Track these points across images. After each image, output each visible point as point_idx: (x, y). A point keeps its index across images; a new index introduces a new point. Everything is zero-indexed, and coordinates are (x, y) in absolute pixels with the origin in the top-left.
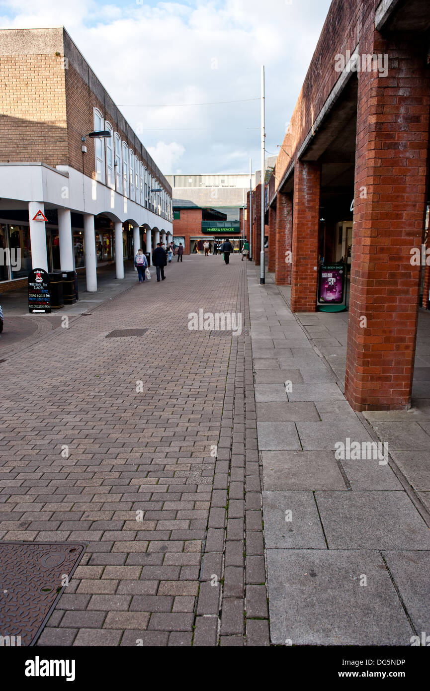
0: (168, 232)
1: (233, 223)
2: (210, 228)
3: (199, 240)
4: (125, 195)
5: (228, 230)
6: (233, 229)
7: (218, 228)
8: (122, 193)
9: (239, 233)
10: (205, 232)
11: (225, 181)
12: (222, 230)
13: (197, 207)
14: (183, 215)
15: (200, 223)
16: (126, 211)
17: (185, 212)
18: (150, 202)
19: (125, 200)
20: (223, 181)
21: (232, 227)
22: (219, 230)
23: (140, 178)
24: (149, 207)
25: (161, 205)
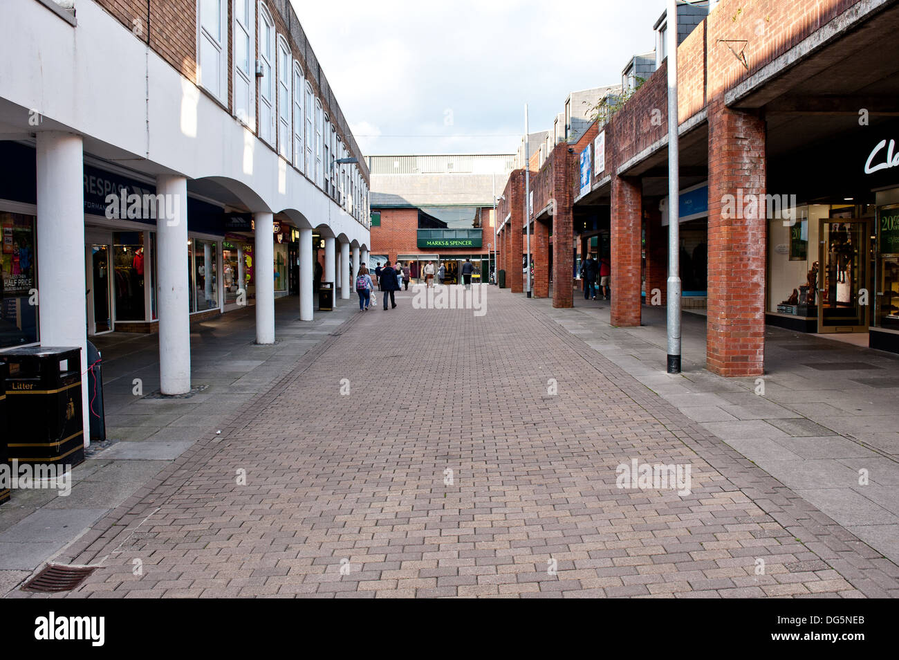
0: (364, 245)
1: (470, 232)
2: (432, 240)
3: (412, 260)
4: (283, 152)
5: (462, 243)
6: (470, 243)
7: (445, 240)
8: (274, 146)
9: (480, 249)
10: (423, 248)
11: (454, 165)
12: (453, 243)
13: (410, 205)
14: (387, 219)
15: (415, 231)
16: (282, 188)
17: (389, 213)
18: (334, 183)
19: (282, 164)
20: (450, 166)
21: (468, 239)
22: (447, 244)
23: (315, 130)
24: (332, 194)
25: (352, 195)
